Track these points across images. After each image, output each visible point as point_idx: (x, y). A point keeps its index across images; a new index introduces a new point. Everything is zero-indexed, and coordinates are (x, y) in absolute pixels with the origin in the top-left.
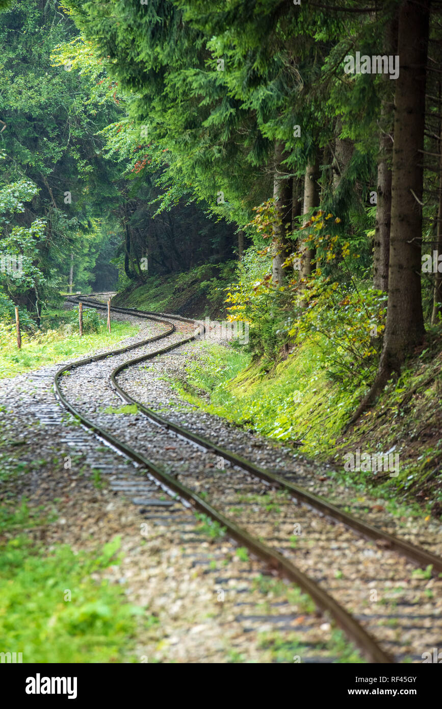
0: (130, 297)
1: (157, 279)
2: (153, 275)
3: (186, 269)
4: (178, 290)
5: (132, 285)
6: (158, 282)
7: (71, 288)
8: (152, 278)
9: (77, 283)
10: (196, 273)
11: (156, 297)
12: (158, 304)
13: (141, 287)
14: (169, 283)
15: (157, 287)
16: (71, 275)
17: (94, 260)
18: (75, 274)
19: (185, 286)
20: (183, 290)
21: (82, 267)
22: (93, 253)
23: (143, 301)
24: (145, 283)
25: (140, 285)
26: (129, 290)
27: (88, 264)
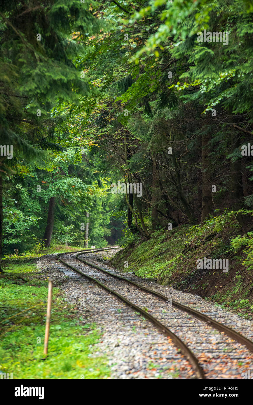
0: (133, 254)
1: (162, 233)
2: (158, 229)
3: (196, 220)
4: (189, 248)
5: (135, 240)
6: (163, 236)
7: (87, 243)
8: (157, 233)
9: (92, 238)
10: (213, 225)
11: (162, 255)
12: (163, 265)
13: (145, 243)
14: (176, 237)
15: (162, 242)
16: (87, 231)
17: (108, 217)
18: (90, 230)
19: (199, 243)
20: (196, 247)
21: (97, 224)
22: (107, 212)
23: (146, 260)
24: (149, 238)
25: (144, 241)
26: (132, 245)
27: (102, 221)
